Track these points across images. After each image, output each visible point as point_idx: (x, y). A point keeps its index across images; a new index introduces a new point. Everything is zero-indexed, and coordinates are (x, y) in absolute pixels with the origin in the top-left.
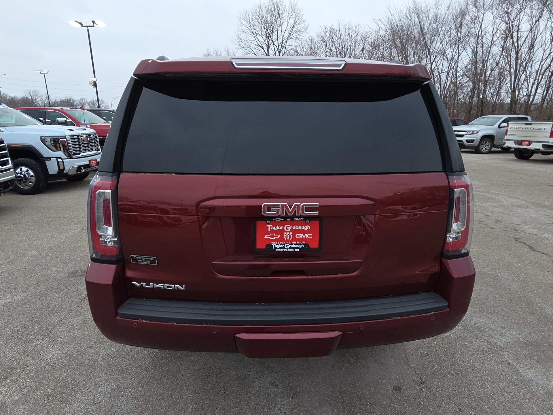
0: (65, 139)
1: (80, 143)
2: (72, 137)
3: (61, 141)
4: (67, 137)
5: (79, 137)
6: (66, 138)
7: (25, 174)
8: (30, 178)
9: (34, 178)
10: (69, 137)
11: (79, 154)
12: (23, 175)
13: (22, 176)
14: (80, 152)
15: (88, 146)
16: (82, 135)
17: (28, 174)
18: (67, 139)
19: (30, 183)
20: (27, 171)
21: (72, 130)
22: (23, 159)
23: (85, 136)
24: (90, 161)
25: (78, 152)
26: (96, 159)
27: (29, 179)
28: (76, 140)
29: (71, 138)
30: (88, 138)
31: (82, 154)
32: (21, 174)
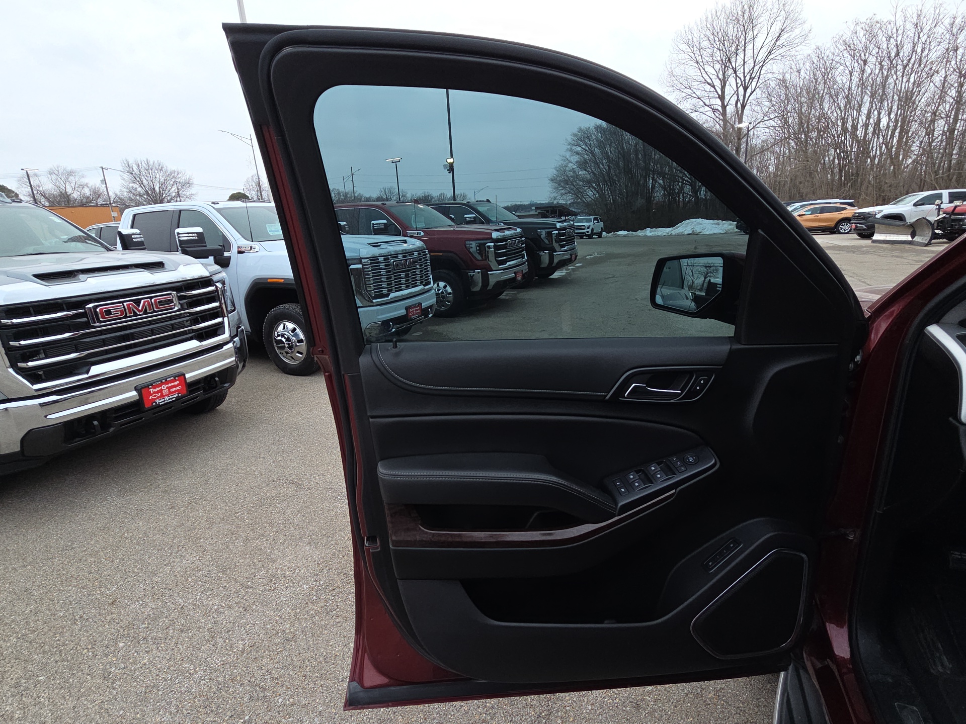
0: (360, 266)
1: (390, 272)
2: (374, 260)
3: (351, 269)
4: (363, 261)
5: (388, 259)
6: (361, 263)
7: (288, 338)
8: (298, 344)
9: (304, 344)
10: (366, 260)
11: (388, 295)
12: (285, 338)
13: (284, 340)
14: (388, 291)
15: (407, 276)
16: (395, 256)
17: (296, 335)
18: (363, 265)
19: (297, 354)
20: (294, 330)
21: (375, 245)
22: (287, 306)
23: (400, 256)
24: (407, 309)
25: (385, 292)
26: (421, 304)
27: (297, 346)
28: (382, 266)
29: (371, 263)
30: (406, 260)
31: (392, 295)
32: (283, 336)
